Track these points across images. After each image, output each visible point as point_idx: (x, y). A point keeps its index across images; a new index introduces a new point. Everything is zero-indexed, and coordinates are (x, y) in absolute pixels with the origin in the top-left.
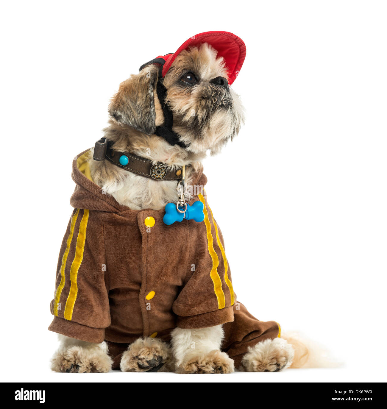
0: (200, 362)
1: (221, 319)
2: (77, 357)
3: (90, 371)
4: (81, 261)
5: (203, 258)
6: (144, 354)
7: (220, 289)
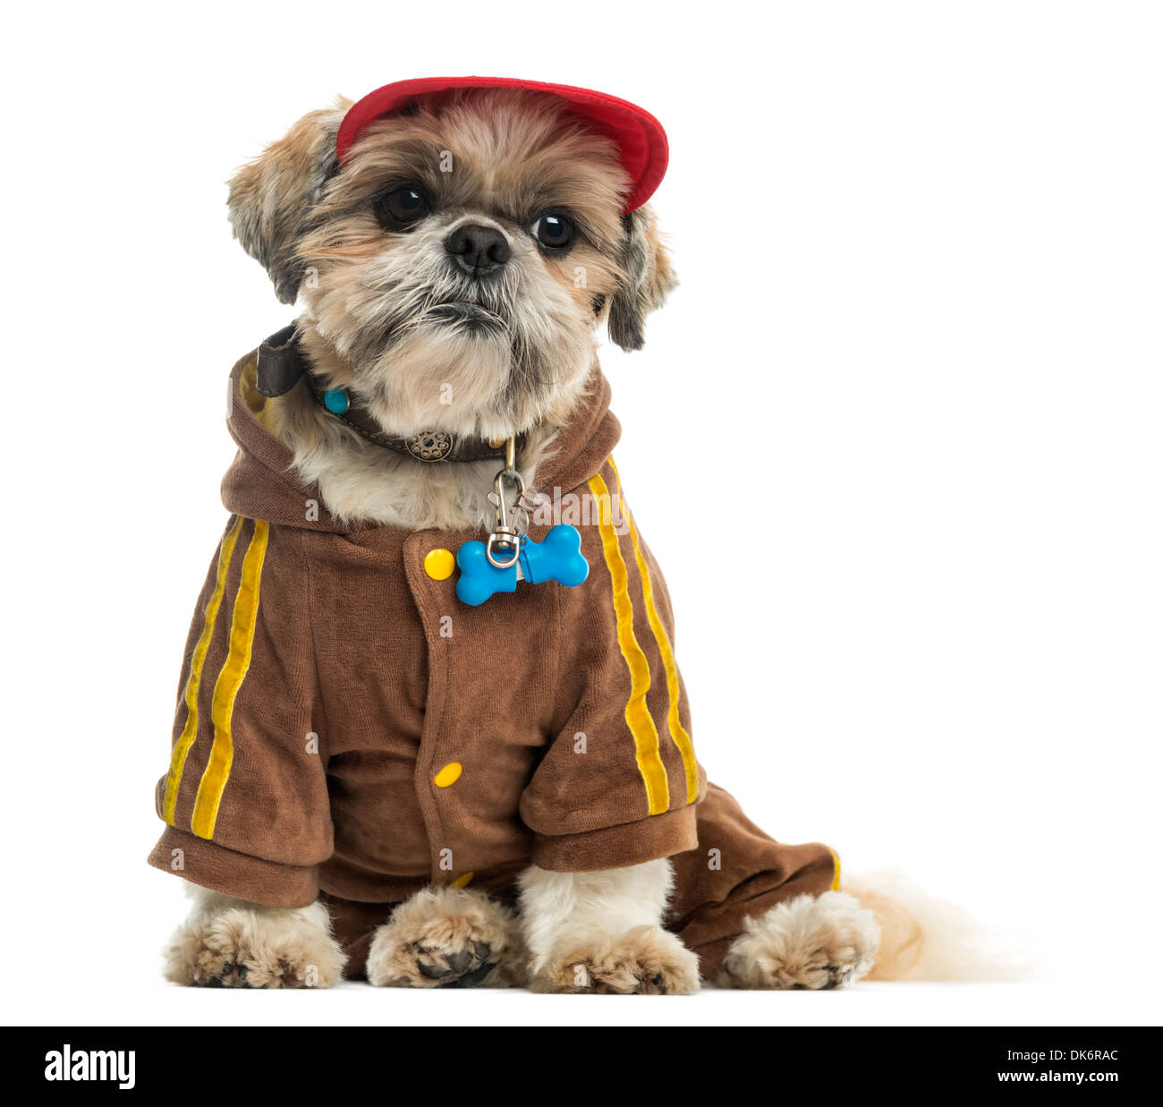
0: (597, 960)
1: (657, 843)
2: (240, 943)
3: (278, 982)
4: (246, 669)
5: (600, 667)
6: (439, 934)
7: (654, 758)
